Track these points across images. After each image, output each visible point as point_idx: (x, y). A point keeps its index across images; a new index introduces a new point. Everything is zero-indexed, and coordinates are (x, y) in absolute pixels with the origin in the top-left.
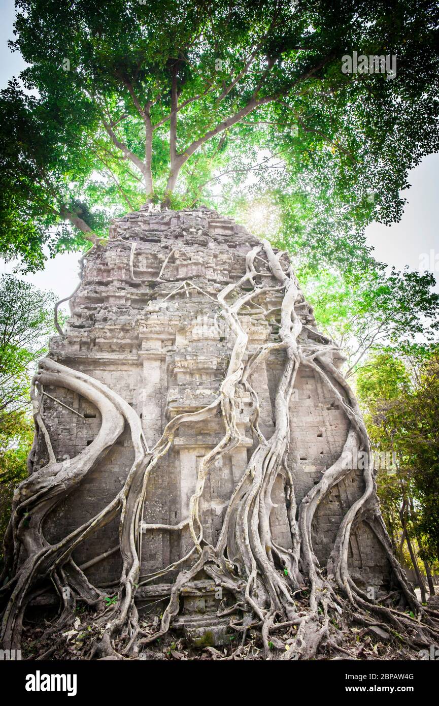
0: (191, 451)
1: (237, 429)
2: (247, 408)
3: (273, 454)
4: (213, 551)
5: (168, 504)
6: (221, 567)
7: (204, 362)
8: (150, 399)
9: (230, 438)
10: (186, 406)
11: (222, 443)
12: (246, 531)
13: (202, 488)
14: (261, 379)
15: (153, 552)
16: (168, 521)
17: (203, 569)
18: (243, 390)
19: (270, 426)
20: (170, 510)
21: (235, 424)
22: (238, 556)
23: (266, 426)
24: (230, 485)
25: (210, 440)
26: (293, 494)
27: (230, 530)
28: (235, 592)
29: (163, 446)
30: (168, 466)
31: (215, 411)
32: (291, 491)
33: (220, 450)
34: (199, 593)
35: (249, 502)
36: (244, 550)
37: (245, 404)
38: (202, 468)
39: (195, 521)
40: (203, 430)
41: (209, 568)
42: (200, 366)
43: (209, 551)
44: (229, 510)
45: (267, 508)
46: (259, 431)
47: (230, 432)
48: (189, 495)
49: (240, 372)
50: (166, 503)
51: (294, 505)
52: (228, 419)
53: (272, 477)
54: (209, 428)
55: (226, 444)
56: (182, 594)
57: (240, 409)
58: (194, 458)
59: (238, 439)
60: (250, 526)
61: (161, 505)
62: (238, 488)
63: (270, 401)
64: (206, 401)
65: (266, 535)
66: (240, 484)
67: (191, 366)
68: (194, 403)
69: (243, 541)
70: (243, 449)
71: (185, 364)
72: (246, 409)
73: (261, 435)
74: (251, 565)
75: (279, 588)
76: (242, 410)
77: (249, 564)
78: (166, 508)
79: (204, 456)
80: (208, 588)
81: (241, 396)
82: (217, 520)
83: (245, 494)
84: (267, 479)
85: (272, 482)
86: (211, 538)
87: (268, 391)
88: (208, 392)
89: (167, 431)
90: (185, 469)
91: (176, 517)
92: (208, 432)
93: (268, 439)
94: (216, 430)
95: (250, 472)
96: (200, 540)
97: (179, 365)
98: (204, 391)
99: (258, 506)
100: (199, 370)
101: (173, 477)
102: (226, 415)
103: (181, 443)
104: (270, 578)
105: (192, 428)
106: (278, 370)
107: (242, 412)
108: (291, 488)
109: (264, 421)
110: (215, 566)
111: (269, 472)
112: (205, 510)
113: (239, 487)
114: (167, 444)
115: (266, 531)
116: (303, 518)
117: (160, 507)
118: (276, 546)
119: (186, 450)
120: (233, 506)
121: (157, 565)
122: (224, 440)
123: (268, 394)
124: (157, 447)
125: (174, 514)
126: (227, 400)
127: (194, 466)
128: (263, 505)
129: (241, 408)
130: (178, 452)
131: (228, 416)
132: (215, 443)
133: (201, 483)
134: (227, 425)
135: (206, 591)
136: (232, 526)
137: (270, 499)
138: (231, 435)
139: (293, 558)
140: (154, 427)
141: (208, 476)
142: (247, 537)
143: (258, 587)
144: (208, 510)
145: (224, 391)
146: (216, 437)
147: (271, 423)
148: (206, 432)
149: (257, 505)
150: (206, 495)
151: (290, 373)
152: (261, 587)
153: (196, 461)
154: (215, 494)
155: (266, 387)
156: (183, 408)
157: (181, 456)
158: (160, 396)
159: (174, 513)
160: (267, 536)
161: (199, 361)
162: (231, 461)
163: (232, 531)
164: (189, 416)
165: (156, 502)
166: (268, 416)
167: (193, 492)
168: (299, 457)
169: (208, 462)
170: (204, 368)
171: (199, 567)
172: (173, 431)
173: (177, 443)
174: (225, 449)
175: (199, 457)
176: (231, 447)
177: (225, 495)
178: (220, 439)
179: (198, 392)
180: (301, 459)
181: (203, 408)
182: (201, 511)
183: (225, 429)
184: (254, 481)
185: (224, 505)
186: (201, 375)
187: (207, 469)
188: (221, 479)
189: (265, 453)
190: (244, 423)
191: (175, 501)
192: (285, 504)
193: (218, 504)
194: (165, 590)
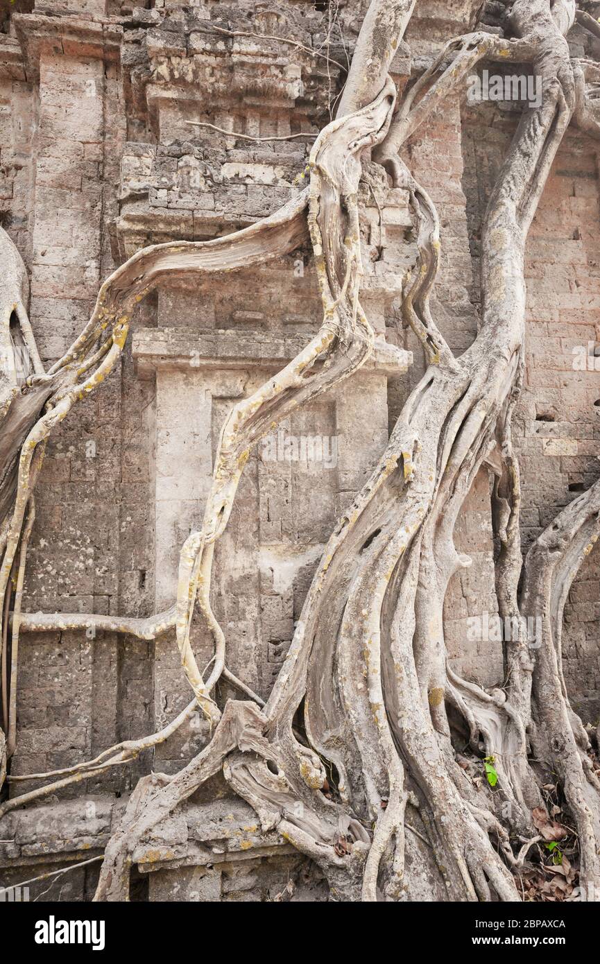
0: (195, 379)
1: (362, 313)
2: (396, 246)
3: (475, 403)
4: (256, 720)
5: (115, 545)
6: (282, 774)
7: (254, 67)
8: (63, 196)
9: (336, 340)
10: (178, 214)
11: (306, 355)
12: (375, 658)
13: (228, 512)
14: (444, 158)
15: (59, 699)
16: (113, 600)
17: (221, 773)
18: (386, 184)
19: (463, 312)
20: (123, 566)
21: (355, 292)
22: (340, 732)
23: (450, 310)
24: (326, 498)
25: (265, 344)
26: (516, 520)
27: (318, 645)
28: (325, 865)
29: (94, 357)
30: (121, 426)
31: (284, 242)
32: (512, 514)
33: (298, 380)
34: (200, 857)
35: (390, 562)
36: (363, 717)
37: (392, 231)
38: (229, 442)
39: (197, 618)
40: (242, 307)
41: (242, 774)
42: (241, 79)
43: (243, 719)
44: (317, 585)
45: (440, 571)
46: (432, 324)
47: (336, 320)
48: (182, 526)
49: (382, 111)
50: (108, 542)
51: (516, 555)
52: (333, 273)
53: (465, 473)
54: (264, 303)
55: (319, 362)
56: (141, 869)
57: (373, 247)
58: (205, 402)
59: (365, 346)
60: (387, 641)
61: (90, 550)
62: (352, 514)
63: (466, 233)
64: (255, 202)
65: (432, 658)
66: (362, 501)
67: (208, 81)
68: (209, 208)
69: (361, 686)
70: (376, 379)
71: (186, 67)
72: (393, 249)
73: (438, 337)
74: (385, 774)
75: (488, 879)
76: (380, 249)
77: (377, 769)
78: (109, 559)
79: (240, 397)
80: (232, 843)
81: (380, 203)
82: (276, 610)
83: (377, 532)
84: (449, 482)
85: (463, 490)
86: (253, 666)
87: (464, 199)
88: (264, 174)
89: (106, 303)
90: (173, 439)
91: (142, 586)
92: (259, 316)
93: (458, 351)
94: (287, 311)
95: (401, 460)
96: (215, 676)
97: (163, 70)
98: (250, 169)
99: (415, 571)
100: (237, 95)
101: (135, 458)
102: (325, 258)
103: (160, 348)
104: (455, 835)
105: (203, 299)
106: (492, 143)
107: (379, 255)
108: (513, 505)
109: (444, 297)
110: (263, 766)
111: (458, 461)
112: (236, 576)
113: (359, 511)
114: (106, 352)
115: (433, 645)
116: (542, 597)
117: (86, 556)
118: (460, 681)
119: (180, 376)
120: (335, 573)
121: (72, 738)
122: (314, 347)
123: (460, 210)
124: (72, 359)
125: (136, 580)
126: (333, 199)
127: (205, 432)
128: (430, 563)
129: (375, 242)
130: (149, 380)
131: (332, 258)
132: (281, 355)
133: (225, 494)
134: (325, 296)
135: (226, 852)
136: (326, 636)
137: (451, 544)
138: (340, 330)
139: (508, 719)
140: (73, 293)
141: (252, 465)
142: (376, 678)
143: (408, 859)
144: (247, 578)
145: (323, 163)
146: (284, 337)
147: (465, 301)
148: (250, 315)
149: (413, 570)
150: (242, 527)
151: (540, 144)
152: (419, 864)
153: (214, 412)
154: (273, 527)
155: (457, 186)
156: (168, 222)
157: (160, 394)
158: (98, 187)
159: (137, 575)
160: (437, 658)
161: (236, 58)
162: (332, 418)
163: (325, 649)
164: (186, 250)
165: (73, 541)
166: (458, 280)
167: (197, 517)
168: (533, 413)
169: (253, 420)
170: (253, 92)
171: (207, 766)
172: (129, 305)
173: (142, 350)
174: (317, 377)
175: (222, 399)
176: (335, 371)
177: (308, 529)
178: (301, 344)
179: (227, 171)
180: (539, 418)
181: (240, 226)
182: (224, 579)
183: (318, 308)
184: (410, 493)
185: (301, 561)
186: (243, 119)
187: (249, 446)
188: (295, 477)
189: (452, 395)
190: (384, 292)
191: (139, 537)
192: (491, 554)
193: (281, 555)
194: (87, 833)
